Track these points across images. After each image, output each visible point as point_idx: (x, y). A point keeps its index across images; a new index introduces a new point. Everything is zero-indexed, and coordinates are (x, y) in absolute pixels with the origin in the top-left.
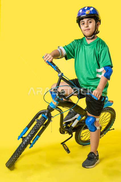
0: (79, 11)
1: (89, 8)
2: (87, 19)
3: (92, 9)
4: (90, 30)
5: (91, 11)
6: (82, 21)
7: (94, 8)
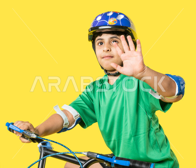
0: (96, 18)
1: (115, 15)
2: (110, 36)
3: (121, 17)
4: (113, 59)
5: (118, 21)
6: (98, 37)
7: (125, 16)
